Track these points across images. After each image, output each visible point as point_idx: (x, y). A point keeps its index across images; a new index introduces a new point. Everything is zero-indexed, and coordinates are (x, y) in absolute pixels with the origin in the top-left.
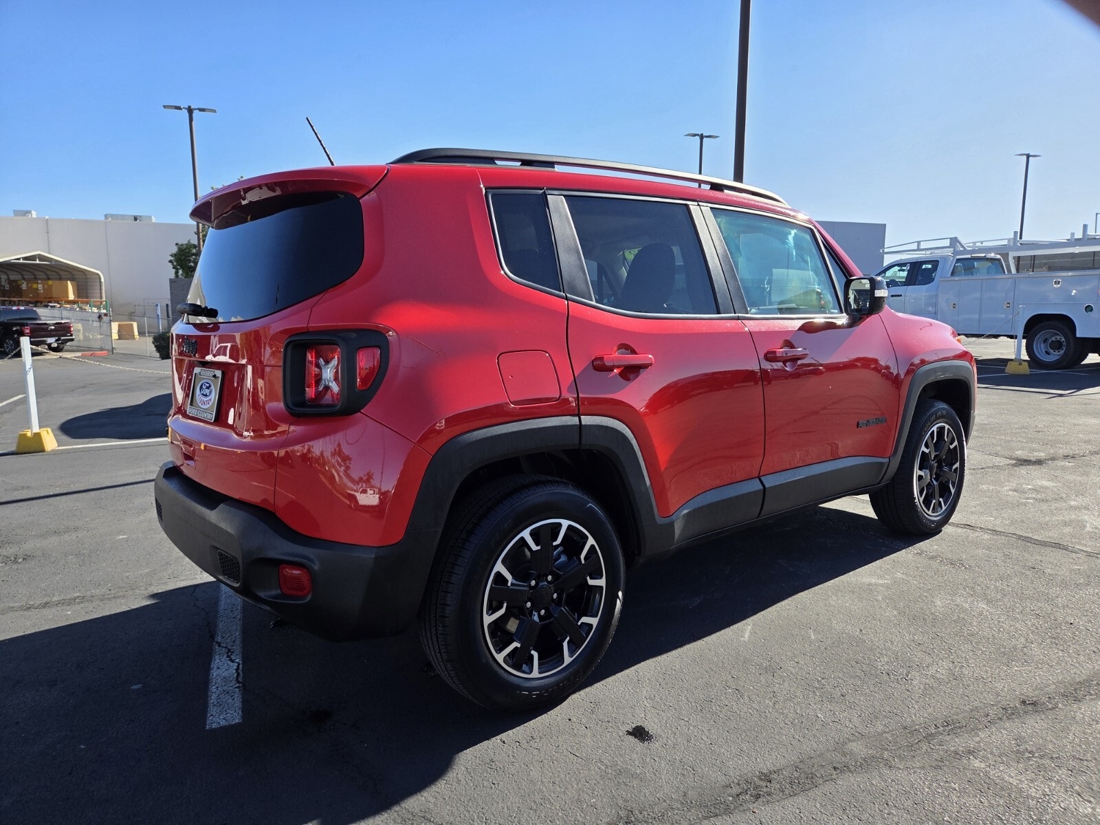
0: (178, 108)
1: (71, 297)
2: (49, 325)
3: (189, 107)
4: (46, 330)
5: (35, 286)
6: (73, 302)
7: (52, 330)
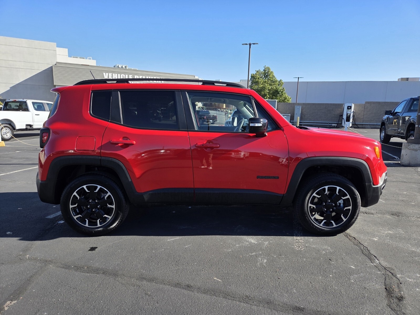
0: (246, 44)
1: (224, 107)
2: (211, 116)
3: (250, 43)
4: (210, 117)
5: (216, 104)
6: (225, 109)
7: (212, 118)
